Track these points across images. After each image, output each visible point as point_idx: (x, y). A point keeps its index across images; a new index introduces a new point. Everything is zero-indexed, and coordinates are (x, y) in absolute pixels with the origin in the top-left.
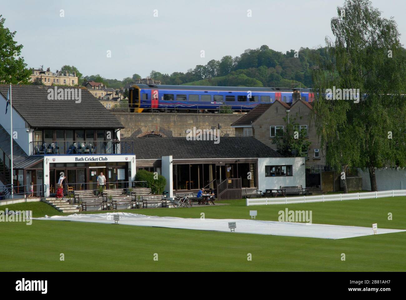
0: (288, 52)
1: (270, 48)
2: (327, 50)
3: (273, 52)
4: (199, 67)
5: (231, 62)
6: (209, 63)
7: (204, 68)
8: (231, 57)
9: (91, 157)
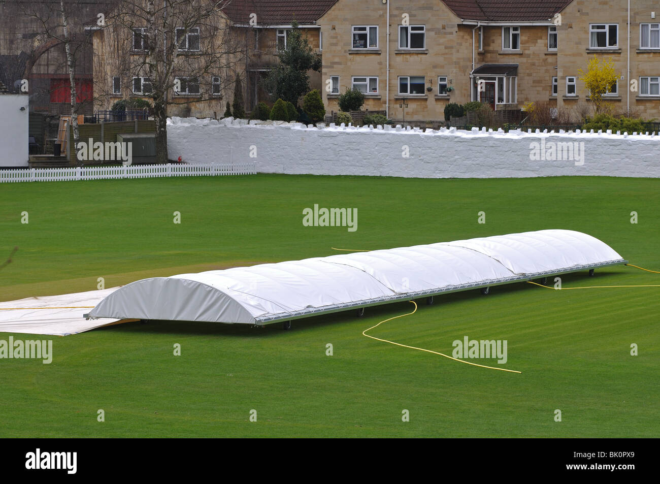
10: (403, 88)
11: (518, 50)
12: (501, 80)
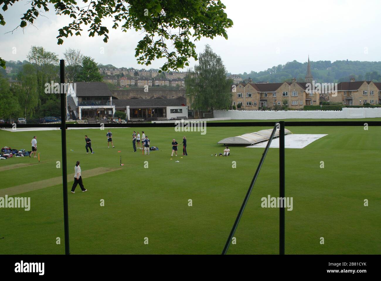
0: (304, 63)
1: (297, 61)
2: (321, 62)
3: (298, 62)
4: (269, 69)
5: (282, 67)
6: (273, 68)
7: (271, 69)
8: (281, 65)
9: (97, 106)
10: (247, 104)
11: (267, 97)
12: (265, 102)
